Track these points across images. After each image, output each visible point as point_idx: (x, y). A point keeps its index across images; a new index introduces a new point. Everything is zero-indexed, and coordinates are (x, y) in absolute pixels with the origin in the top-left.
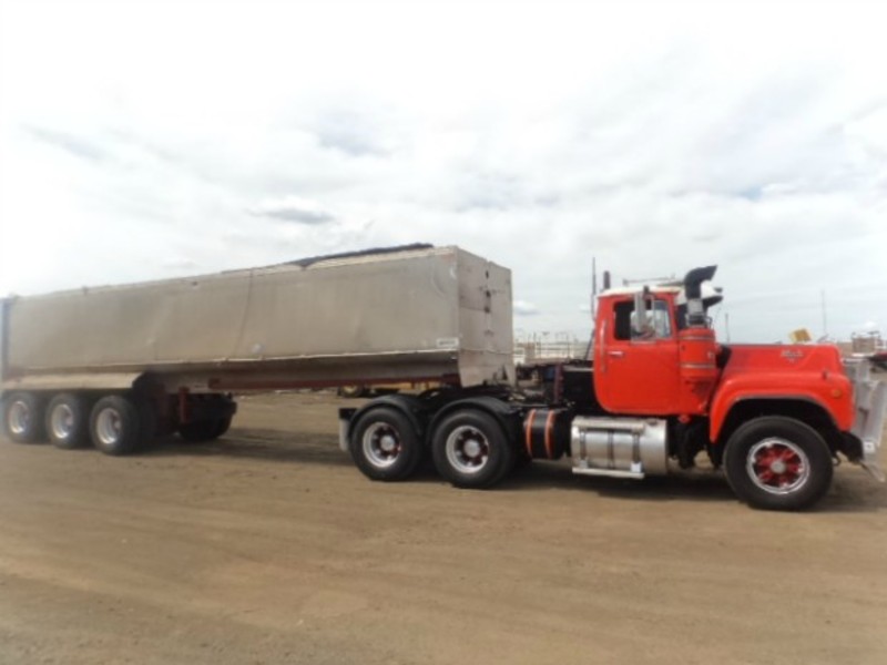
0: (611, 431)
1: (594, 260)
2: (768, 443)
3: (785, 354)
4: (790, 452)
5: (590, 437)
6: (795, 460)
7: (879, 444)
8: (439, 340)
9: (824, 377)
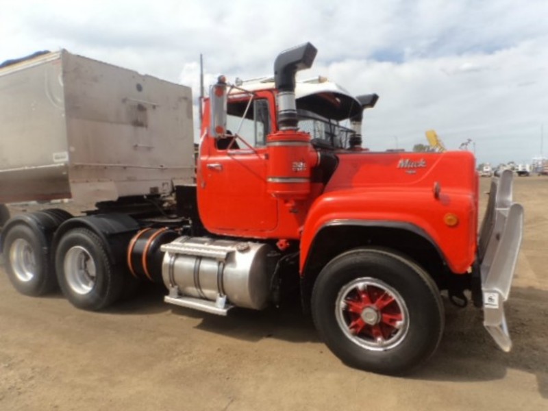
0: (200, 258)
1: (201, 56)
2: (361, 284)
3: (401, 163)
4: (386, 297)
5: (180, 262)
6: (392, 308)
7: (506, 297)
8: (54, 155)
9: (436, 196)
